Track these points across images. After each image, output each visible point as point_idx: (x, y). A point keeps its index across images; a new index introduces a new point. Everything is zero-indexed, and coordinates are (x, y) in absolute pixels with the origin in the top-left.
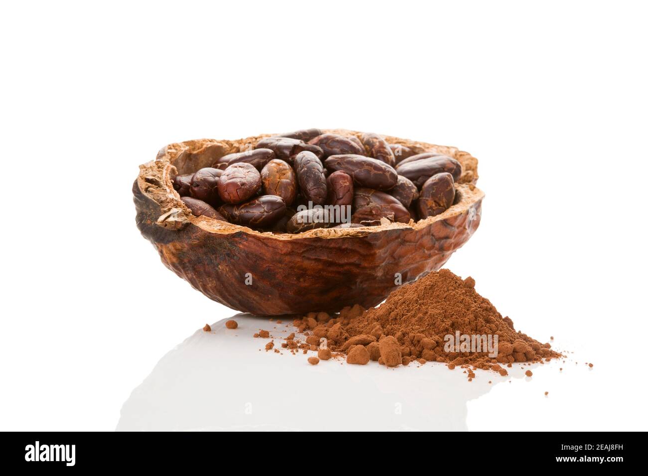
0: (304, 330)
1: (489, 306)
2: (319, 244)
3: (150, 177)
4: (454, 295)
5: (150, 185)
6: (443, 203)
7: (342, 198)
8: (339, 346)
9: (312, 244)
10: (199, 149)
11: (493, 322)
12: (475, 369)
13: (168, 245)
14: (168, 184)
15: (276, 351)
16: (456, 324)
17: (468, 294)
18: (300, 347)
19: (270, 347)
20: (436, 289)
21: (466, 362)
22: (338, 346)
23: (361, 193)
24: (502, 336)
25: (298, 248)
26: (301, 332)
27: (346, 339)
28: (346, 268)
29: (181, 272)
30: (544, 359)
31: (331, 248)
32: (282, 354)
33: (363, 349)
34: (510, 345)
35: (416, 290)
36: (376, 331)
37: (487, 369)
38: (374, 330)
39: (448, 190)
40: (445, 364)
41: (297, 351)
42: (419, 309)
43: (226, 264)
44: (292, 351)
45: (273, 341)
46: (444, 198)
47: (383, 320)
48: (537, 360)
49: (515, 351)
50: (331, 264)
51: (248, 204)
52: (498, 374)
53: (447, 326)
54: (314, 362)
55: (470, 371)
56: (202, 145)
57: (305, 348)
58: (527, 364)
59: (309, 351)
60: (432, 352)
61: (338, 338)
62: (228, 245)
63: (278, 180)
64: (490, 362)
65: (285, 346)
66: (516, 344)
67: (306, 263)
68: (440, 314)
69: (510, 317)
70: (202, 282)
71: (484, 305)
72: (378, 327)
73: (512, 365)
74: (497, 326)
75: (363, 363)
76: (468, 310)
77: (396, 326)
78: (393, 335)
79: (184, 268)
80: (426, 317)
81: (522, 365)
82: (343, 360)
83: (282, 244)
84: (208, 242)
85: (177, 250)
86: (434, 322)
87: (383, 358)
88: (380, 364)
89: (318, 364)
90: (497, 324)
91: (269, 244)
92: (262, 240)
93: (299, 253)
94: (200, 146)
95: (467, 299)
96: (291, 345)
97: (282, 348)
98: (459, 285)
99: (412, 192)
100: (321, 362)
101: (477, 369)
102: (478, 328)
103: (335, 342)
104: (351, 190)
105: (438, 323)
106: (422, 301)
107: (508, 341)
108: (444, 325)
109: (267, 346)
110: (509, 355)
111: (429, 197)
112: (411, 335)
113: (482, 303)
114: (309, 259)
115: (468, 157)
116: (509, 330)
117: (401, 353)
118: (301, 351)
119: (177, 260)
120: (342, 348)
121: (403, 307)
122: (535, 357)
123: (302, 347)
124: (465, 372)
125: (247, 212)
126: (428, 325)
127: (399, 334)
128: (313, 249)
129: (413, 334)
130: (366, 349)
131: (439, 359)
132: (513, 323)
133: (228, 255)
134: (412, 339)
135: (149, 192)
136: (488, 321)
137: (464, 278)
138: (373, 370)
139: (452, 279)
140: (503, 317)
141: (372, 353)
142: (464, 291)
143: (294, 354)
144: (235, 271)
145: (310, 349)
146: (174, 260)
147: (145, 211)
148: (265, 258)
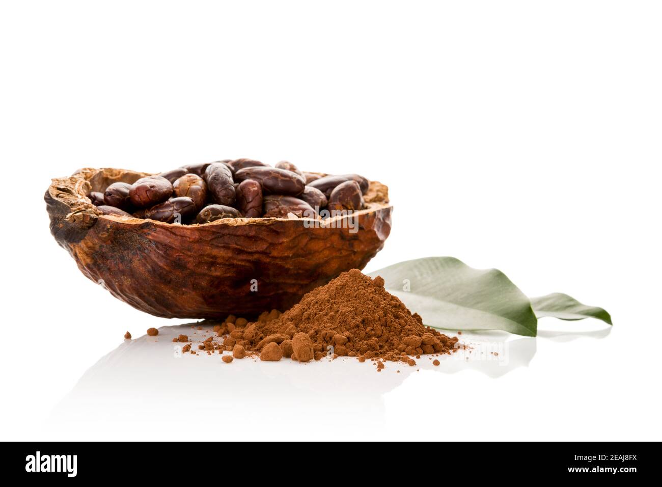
0: (223, 334)
1: (398, 303)
2: (226, 231)
3: (62, 187)
4: (364, 293)
5: (61, 192)
6: (351, 206)
7: (252, 201)
8: (255, 346)
9: (219, 231)
10: (116, 175)
11: (402, 318)
12: (385, 361)
13: (80, 244)
14: (80, 193)
15: (192, 352)
16: (366, 321)
17: (377, 292)
18: (216, 349)
19: (186, 349)
20: (347, 288)
21: (377, 355)
22: (253, 346)
23: (270, 199)
24: (411, 330)
25: (205, 236)
26: (220, 336)
27: (261, 339)
28: (256, 256)
29: (97, 275)
30: (451, 351)
31: (238, 236)
32: (198, 355)
33: (276, 346)
34: (418, 338)
35: (328, 291)
36: (290, 330)
37: (396, 361)
38: (288, 329)
39: (354, 194)
40: (356, 358)
41: (213, 352)
42: (331, 308)
43: (138, 259)
44: (208, 352)
45: (191, 344)
46: (351, 202)
47: (297, 321)
48: (445, 351)
49: (423, 344)
50: (240, 252)
51: (158, 205)
52: (407, 365)
53: (357, 323)
54: (228, 360)
55: (380, 363)
56: (119, 172)
57: (221, 349)
58: (435, 355)
59: (224, 352)
60: (343, 348)
61: (254, 338)
62: (138, 238)
63: (189, 187)
64: (400, 355)
65: (202, 348)
66: (424, 337)
67: (215, 252)
68: (351, 311)
69: (418, 314)
70: (118, 282)
71: (393, 302)
72: (292, 326)
73: (421, 356)
74: (405, 321)
75: (277, 360)
76: (378, 307)
77: (309, 325)
78: (306, 333)
79: (99, 269)
80: (338, 315)
81: (430, 356)
82: (257, 358)
83: (189, 231)
84: (118, 236)
85: (89, 248)
86: (345, 320)
87: (295, 354)
88: (293, 360)
89: (233, 362)
90: (406, 319)
91: (177, 233)
92: (170, 229)
93: (207, 241)
94: (118, 173)
95: (377, 296)
96: (208, 347)
97: (199, 350)
98: (369, 284)
99: (320, 198)
100: (235, 360)
101: (387, 361)
102: (388, 323)
103: (250, 342)
104: (260, 195)
105: (349, 320)
106: (334, 301)
107: (417, 335)
108: (354, 321)
109: (184, 348)
110: (418, 347)
111: (337, 202)
112: (323, 332)
113: (391, 300)
114: (217, 247)
115: (378, 184)
116: (418, 325)
117: (312, 348)
118: (217, 352)
119: (91, 261)
120: (257, 348)
121: (316, 306)
122: (443, 349)
123: (219, 348)
124: (375, 364)
125: (157, 212)
126: (340, 322)
127: (312, 331)
128: (221, 237)
129: (325, 332)
130: (280, 347)
131: (350, 353)
132: (421, 319)
133: (139, 249)
134: (324, 336)
135: (60, 197)
136: (397, 317)
137: (373, 278)
138: (286, 366)
139: (362, 279)
140: (412, 314)
141: (285, 350)
142: (373, 290)
143: (210, 354)
144: (148, 265)
145: (226, 350)
146: (88, 261)
147: (56, 216)
148: (174, 246)
